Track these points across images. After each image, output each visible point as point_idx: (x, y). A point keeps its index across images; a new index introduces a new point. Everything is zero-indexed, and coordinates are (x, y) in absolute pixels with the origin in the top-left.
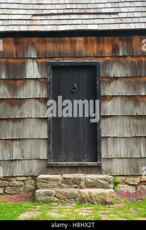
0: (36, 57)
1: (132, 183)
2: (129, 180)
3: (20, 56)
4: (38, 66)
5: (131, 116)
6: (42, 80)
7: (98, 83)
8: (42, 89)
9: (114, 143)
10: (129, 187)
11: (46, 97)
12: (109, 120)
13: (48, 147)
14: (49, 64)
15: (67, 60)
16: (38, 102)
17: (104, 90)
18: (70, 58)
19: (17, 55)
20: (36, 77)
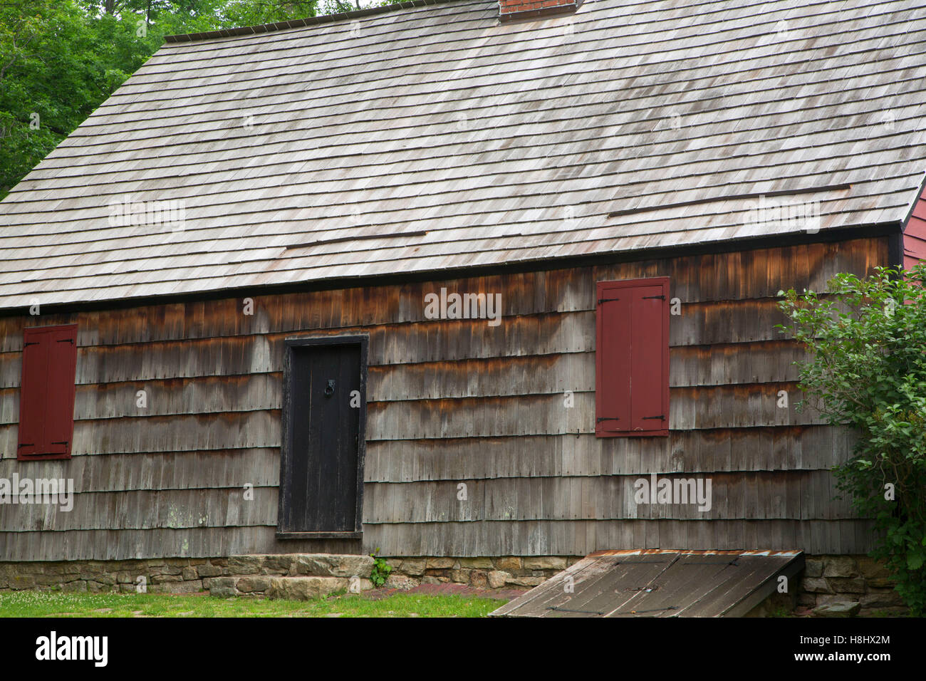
0: (267, 332)
1: (412, 572)
2: (407, 566)
3: (244, 332)
4: (271, 350)
5: (416, 441)
6: (276, 375)
7: (362, 378)
8: (275, 394)
9: (384, 494)
10: (406, 579)
11: (281, 407)
12: (379, 448)
13: (280, 503)
14: (286, 344)
15: (315, 335)
16: (269, 417)
17: (372, 392)
18: (321, 332)
19: (240, 329)
20: (265, 371)
